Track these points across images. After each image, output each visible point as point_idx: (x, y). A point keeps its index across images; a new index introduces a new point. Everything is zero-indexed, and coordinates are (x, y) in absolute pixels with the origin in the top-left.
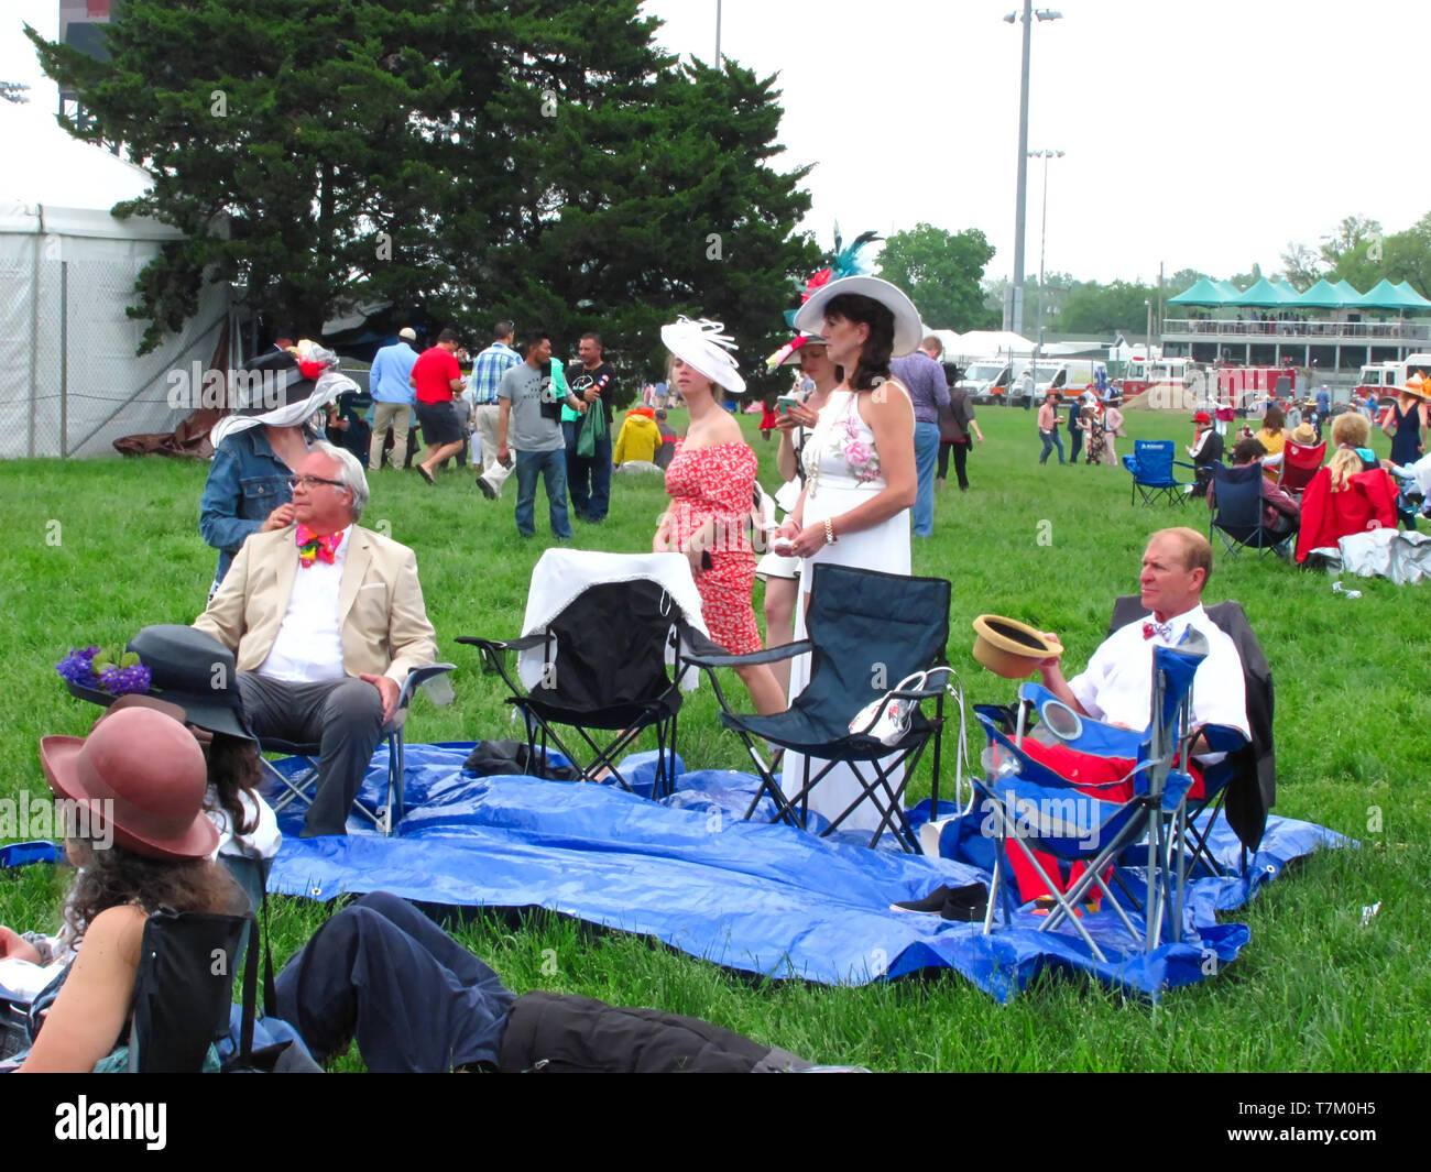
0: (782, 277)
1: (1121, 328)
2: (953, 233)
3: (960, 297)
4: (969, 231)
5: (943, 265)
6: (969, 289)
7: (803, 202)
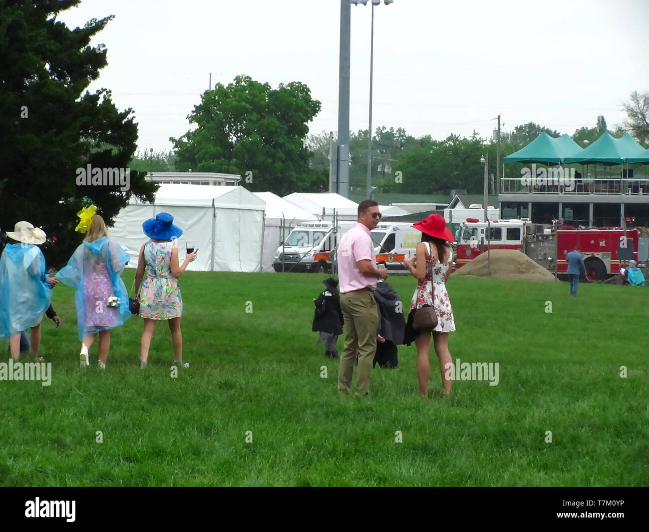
0: (76, 139)
1: (456, 187)
2: (275, 87)
3: (281, 155)
4: (291, 85)
5: (265, 121)
6: (293, 147)
7: (98, 59)
